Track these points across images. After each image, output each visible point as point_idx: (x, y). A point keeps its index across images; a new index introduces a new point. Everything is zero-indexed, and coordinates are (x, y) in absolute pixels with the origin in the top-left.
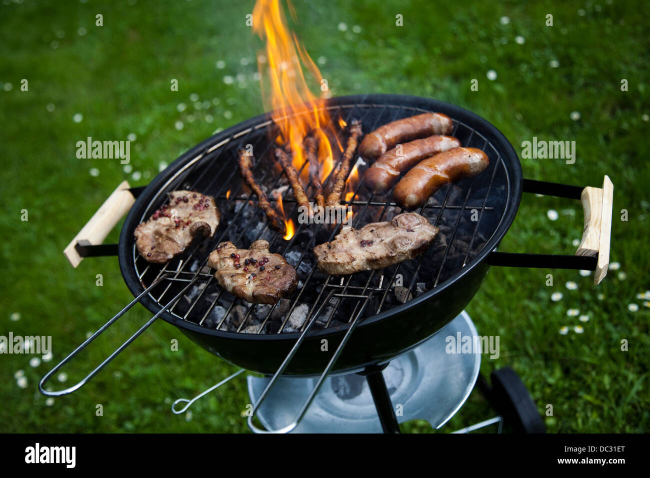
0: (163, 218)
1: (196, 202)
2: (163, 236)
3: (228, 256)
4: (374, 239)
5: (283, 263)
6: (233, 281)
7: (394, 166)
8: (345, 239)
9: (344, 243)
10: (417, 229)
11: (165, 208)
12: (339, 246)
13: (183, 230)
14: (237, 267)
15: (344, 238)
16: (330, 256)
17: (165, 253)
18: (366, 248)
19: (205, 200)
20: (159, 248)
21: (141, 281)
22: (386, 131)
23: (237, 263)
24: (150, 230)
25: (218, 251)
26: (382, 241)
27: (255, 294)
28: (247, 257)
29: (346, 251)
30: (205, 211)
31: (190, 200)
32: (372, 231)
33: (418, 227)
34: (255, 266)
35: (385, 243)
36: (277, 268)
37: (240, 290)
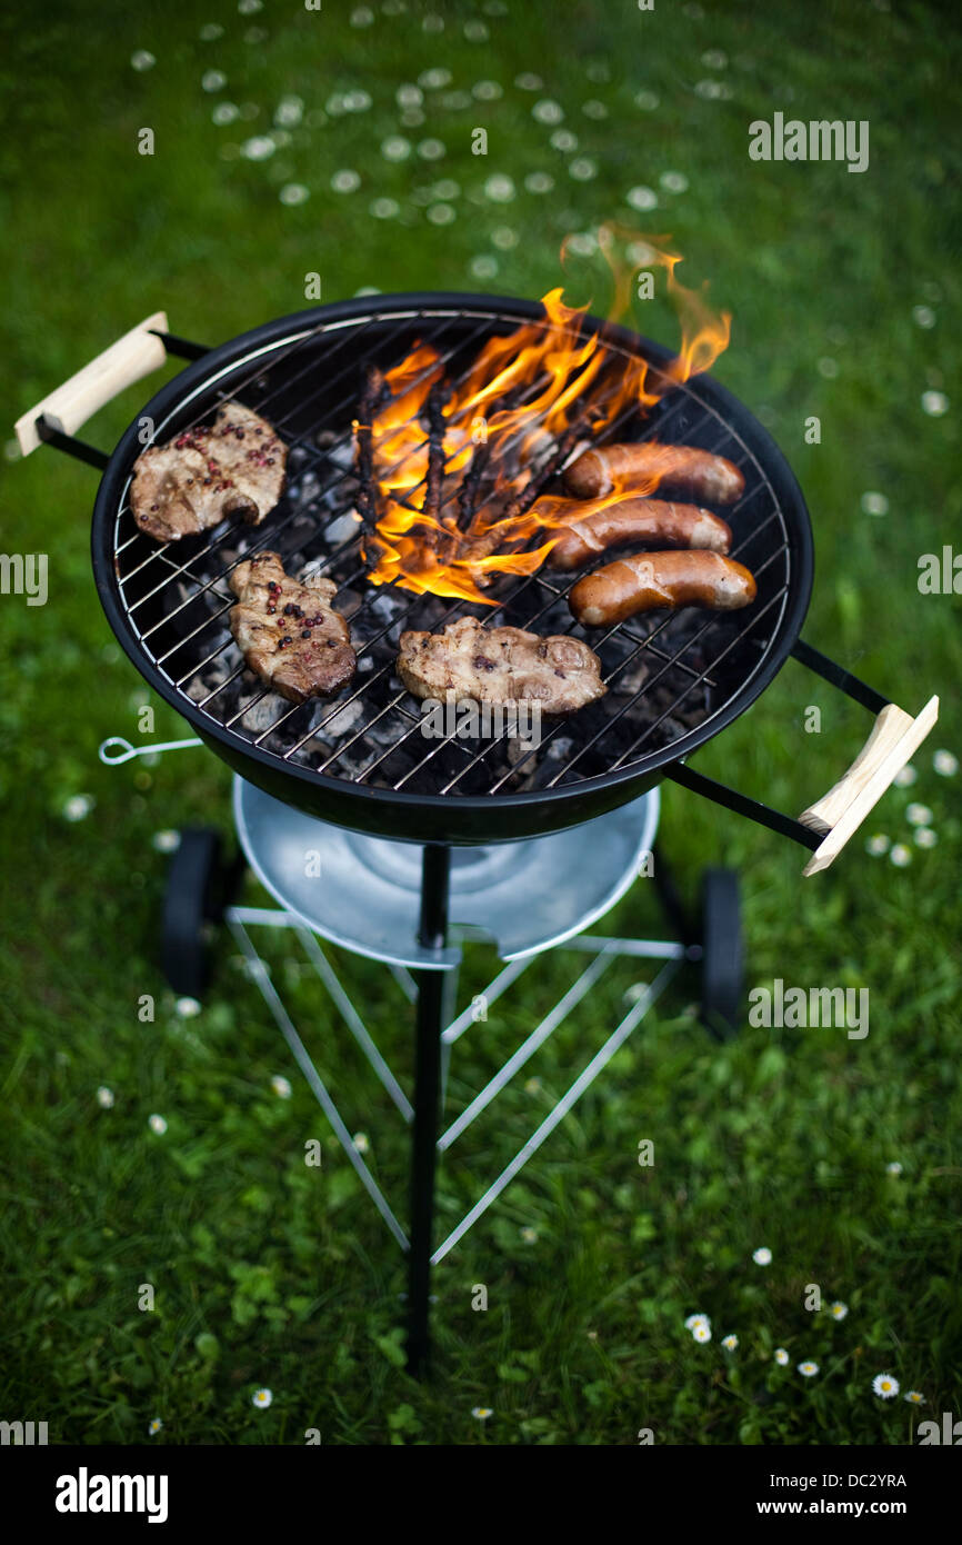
0: (193, 452)
1: (256, 446)
2: (179, 491)
3: (264, 584)
4: (501, 661)
5: (344, 639)
6: (252, 638)
7: (599, 535)
8: (457, 640)
9: (452, 646)
10: (572, 676)
11: (201, 434)
12: (440, 650)
13: (214, 492)
14: (270, 610)
15: (457, 637)
16: (419, 659)
17: (169, 527)
18: (480, 672)
19: (272, 447)
20: (164, 513)
21: (116, 557)
22: (621, 457)
23: (272, 602)
24: (163, 466)
25: (252, 566)
26: (510, 671)
27: (276, 679)
28: (292, 600)
29: (446, 663)
30: (264, 470)
31: (247, 436)
32: (503, 645)
33: (575, 672)
34: (299, 621)
35: (512, 679)
36: (330, 643)
37: (257, 661)
